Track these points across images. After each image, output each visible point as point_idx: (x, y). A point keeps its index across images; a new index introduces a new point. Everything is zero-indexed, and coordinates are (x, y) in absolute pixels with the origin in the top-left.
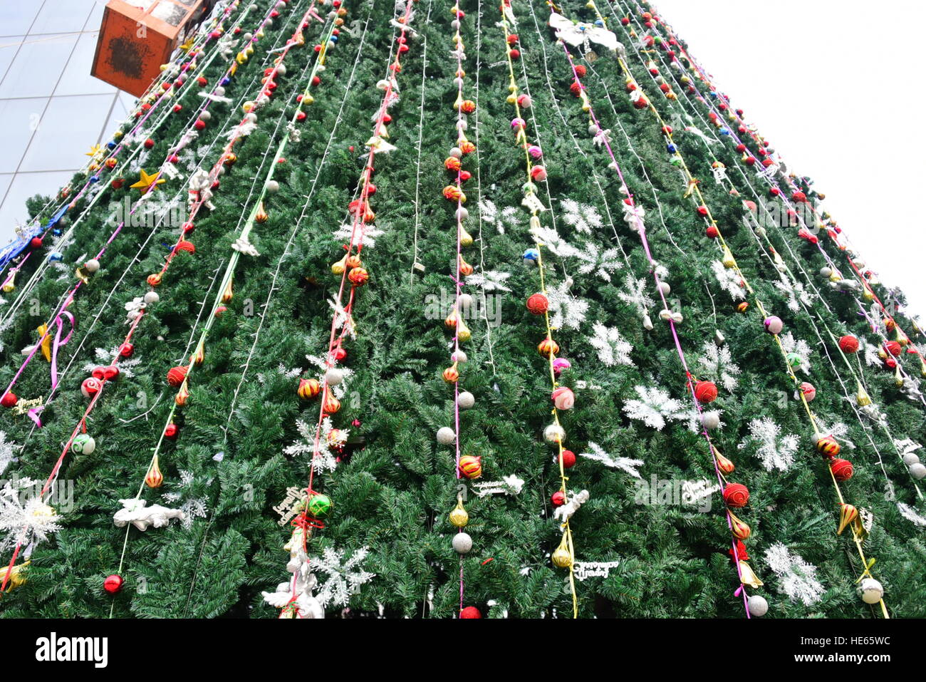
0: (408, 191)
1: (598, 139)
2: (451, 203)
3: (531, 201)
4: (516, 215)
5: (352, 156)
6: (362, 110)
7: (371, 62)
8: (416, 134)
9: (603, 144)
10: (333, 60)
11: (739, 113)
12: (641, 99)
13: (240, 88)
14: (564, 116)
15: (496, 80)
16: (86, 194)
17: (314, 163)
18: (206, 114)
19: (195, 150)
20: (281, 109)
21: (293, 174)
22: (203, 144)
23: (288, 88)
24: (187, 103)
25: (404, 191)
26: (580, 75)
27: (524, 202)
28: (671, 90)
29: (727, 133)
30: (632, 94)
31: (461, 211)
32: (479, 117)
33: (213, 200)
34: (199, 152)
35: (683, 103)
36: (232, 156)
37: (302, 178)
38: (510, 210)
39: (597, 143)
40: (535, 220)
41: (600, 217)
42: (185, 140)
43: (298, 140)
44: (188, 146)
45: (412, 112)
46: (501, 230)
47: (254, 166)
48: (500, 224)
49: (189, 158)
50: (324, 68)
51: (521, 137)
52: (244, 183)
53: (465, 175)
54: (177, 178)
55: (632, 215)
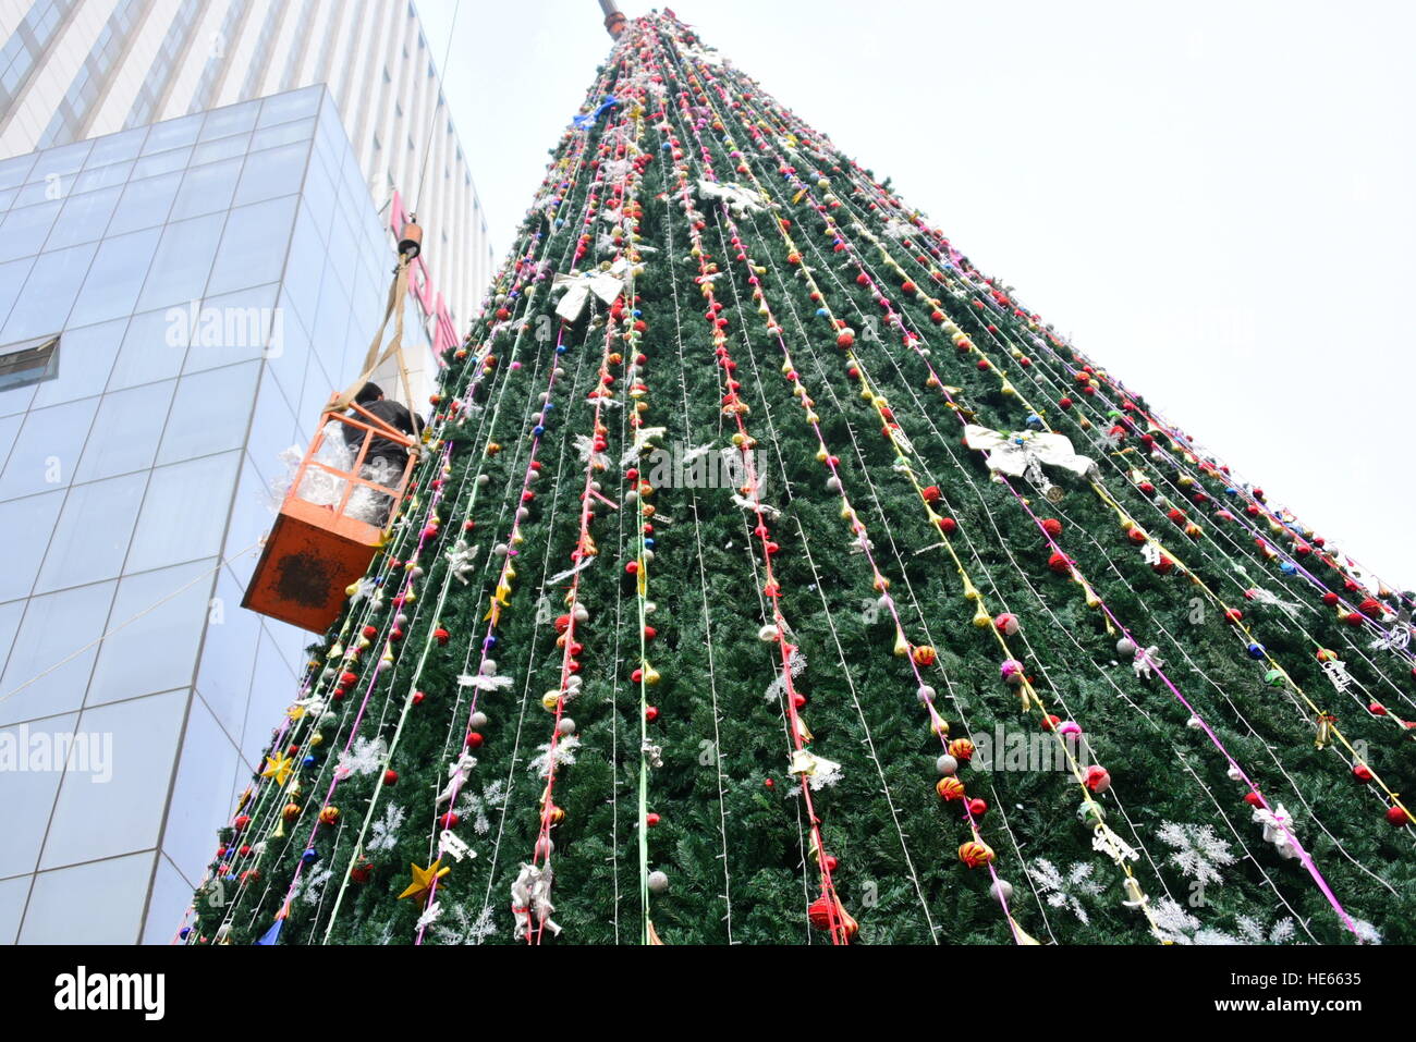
0: (888, 852)
1: (1141, 665)
2: (976, 874)
3: (1107, 841)
4: (1092, 877)
5: (774, 799)
6: (743, 679)
7: (721, 576)
8: (853, 719)
9: (1152, 672)
10: (661, 584)
11: (1258, 495)
12: (1163, 560)
13: (513, 648)
14: (1067, 628)
15: (931, 575)
16: (303, 891)
17: (704, 809)
18: (478, 717)
19: (480, 793)
20: (608, 700)
21: (680, 844)
22: (491, 777)
23: (598, 643)
24: (431, 686)
25: (881, 854)
26: (1054, 535)
27: (1098, 845)
28: (1189, 521)
29: (1294, 571)
30: (1145, 550)
31: (1000, 887)
32: (948, 672)
33: (555, 916)
34: (487, 796)
35: (1210, 534)
36: (558, 812)
37: (698, 852)
38: (1081, 870)
39: (1142, 673)
40: (1131, 882)
41: (1223, 843)
42: (458, 775)
43: (661, 763)
44: (465, 787)
45: (829, 673)
46: (1083, 916)
47: (603, 829)
48: (1076, 902)
49: (473, 808)
50: (653, 606)
51: (1030, 697)
52: (598, 872)
53: (977, 807)
54: (467, 858)
55: (1275, 828)
